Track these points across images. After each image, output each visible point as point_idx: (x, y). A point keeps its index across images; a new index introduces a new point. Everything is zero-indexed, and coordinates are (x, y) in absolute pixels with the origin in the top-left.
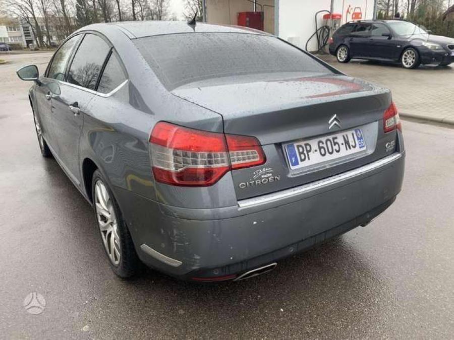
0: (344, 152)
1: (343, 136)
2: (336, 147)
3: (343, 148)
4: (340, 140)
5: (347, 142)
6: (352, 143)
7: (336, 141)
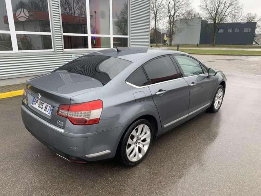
0: (43, 111)
1: (46, 105)
2: (42, 107)
3: (44, 109)
4: (44, 105)
5: (46, 108)
6: (47, 109)
7: (43, 104)
